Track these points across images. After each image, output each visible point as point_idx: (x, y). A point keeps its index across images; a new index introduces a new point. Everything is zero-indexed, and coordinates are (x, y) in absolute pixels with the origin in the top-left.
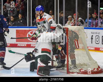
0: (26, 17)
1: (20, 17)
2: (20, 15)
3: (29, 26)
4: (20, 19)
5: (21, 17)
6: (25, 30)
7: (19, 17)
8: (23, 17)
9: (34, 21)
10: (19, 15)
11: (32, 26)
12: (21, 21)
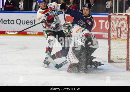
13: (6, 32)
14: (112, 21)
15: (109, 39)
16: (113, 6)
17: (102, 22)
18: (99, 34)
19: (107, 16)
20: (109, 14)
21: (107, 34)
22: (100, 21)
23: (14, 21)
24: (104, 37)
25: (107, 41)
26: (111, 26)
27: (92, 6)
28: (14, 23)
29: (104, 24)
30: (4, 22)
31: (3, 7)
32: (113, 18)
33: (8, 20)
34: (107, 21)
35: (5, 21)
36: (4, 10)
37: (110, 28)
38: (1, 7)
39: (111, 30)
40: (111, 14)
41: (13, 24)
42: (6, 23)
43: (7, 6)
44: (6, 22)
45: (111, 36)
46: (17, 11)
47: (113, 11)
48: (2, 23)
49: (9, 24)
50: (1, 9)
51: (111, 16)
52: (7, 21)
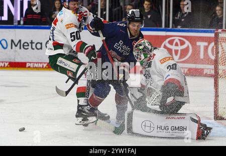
0: (160, 6)
1: (147, 7)
2: (146, 2)
3: (166, 26)
4: (146, 11)
5: (149, 6)
6: (158, 36)
7: (145, 6)
8: (154, 7)
9: (177, 17)
10: (144, 3)
11: (173, 27)
12: (149, 16)
13: (27, 64)
14: (221, 44)
15: (216, 76)
16: (222, 17)
17: (202, 45)
18: (197, 67)
19: (212, 35)
20: (216, 32)
21: (213, 67)
22: (198, 43)
23: (41, 44)
24: (206, 74)
25: (212, 80)
26: (220, 53)
27: (185, 15)
28: (41, 48)
29: (206, 48)
30: (23, 46)
31: (22, 18)
32: (223, 39)
33: (32, 43)
34: (213, 44)
35: (26, 44)
36: (24, 24)
37: (217, 57)
38: (19, 19)
39: (220, 61)
40: (220, 30)
41: (40, 50)
42: (28, 49)
43: (29, 17)
44: (28, 45)
45: (220, 72)
46: (48, 26)
47: (222, 26)
48: (20, 48)
49: (34, 49)
50: (19, 22)
51: (220, 34)
52: (30, 45)
